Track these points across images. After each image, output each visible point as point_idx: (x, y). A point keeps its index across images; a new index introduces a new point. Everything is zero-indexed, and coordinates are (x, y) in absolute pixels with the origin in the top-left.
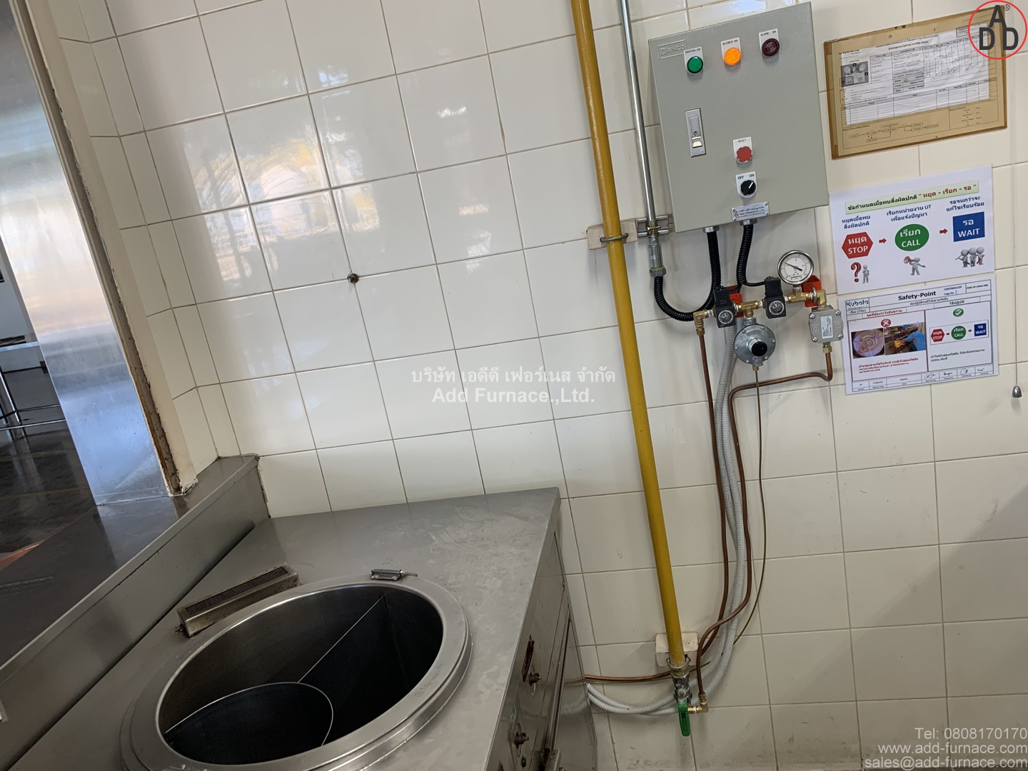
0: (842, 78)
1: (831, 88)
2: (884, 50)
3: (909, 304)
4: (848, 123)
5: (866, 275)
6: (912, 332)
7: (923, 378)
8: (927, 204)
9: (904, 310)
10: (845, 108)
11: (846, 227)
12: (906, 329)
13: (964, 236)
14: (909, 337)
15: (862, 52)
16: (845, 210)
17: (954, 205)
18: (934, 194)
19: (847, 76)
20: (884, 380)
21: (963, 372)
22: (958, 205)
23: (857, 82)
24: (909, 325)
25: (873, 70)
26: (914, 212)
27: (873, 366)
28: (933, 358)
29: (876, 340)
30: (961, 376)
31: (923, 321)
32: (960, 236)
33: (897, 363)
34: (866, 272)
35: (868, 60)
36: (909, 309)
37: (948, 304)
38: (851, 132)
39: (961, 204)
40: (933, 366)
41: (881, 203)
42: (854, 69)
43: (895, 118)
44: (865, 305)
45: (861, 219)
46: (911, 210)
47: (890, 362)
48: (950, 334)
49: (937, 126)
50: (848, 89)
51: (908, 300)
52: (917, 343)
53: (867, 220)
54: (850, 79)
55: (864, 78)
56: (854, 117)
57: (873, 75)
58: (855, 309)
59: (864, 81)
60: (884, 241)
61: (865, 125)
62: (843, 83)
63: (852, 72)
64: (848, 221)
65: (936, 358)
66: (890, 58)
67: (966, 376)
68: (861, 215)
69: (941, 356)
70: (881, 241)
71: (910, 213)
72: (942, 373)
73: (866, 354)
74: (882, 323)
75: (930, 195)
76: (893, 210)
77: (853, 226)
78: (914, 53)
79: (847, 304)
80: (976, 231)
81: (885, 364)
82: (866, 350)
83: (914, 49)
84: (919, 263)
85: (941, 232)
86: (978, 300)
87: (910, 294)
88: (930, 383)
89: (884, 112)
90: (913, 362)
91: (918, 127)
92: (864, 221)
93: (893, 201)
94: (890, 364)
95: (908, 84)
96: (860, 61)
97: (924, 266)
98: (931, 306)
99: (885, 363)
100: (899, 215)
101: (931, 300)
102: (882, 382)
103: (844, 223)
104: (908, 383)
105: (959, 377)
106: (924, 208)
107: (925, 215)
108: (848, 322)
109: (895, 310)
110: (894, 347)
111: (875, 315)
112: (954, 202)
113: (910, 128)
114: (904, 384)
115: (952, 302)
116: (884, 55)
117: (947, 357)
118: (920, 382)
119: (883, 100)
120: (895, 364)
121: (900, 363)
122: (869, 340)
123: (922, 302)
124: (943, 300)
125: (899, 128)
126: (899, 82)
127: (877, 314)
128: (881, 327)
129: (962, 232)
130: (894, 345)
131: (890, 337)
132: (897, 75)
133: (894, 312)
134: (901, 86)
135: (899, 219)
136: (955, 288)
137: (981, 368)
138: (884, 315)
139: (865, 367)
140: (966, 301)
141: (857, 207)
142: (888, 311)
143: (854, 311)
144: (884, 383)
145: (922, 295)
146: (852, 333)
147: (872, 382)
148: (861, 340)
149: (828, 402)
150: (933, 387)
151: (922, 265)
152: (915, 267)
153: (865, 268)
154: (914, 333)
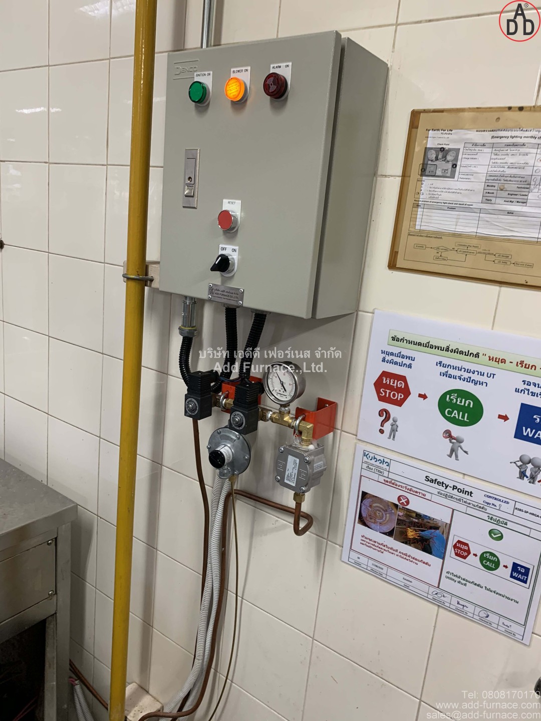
0: (423, 164)
2: (486, 137)
3: (436, 492)
4: (418, 227)
5: (394, 430)
6: (431, 528)
7: (430, 593)
8: (491, 370)
9: (428, 496)
10: (418, 206)
11: (384, 360)
12: (426, 520)
13: (530, 435)
14: (426, 533)
15: (457, 134)
16: (386, 338)
17: (528, 387)
18: (503, 361)
19: (430, 162)
20: (385, 568)
21: (483, 614)
22: (532, 389)
23: (440, 174)
24: (430, 516)
25: (465, 162)
26: (471, 375)
27: (376, 544)
28: (449, 575)
29: (388, 515)
30: (478, 618)
31: (449, 522)
32: (525, 434)
33: (405, 556)
34: (395, 427)
35: (461, 146)
36: (435, 498)
37: (485, 516)
38: (418, 240)
39: (536, 390)
40: (446, 584)
41: (432, 347)
43: (476, 237)
44: (385, 466)
45: (403, 357)
46: (468, 371)
47: (397, 551)
48: (478, 557)
49: (530, 266)
50: (427, 182)
51: (436, 486)
52: (435, 545)
53: (411, 361)
54: (432, 168)
55: (450, 171)
56: (426, 220)
57: (463, 170)
58: (372, 465)
59: (449, 175)
60: (424, 397)
61: (438, 235)
62: (423, 172)
63: (437, 159)
64: (388, 353)
65: (451, 576)
66: (490, 150)
67: (484, 621)
68: (405, 352)
69: (459, 577)
70: (420, 396)
71: (466, 375)
72: (454, 600)
73: (373, 525)
74: (399, 499)
75: (497, 360)
76: (446, 361)
77: (391, 362)
78: (522, 150)
79: (365, 455)
81: (392, 551)
82: (373, 521)
83: (524, 145)
84: (461, 444)
85: (500, 417)
86: (527, 531)
87: (440, 480)
88: (440, 605)
89: (466, 225)
90: (424, 565)
91: (505, 259)
92: (407, 362)
93: (447, 349)
94: (396, 553)
95: (505, 194)
96: (451, 146)
97: (466, 452)
98: (463, 508)
99: (392, 549)
100: (451, 372)
101: (464, 500)
102: (382, 569)
103: (384, 355)
104: (410, 588)
105: (475, 617)
106: (486, 374)
107: (485, 384)
108: (361, 476)
109: (418, 491)
110: (406, 535)
111: (393, 484)
112: (529, 384)
113: (493, 258)
114: (406, 586)
115: (491, 516)
116: (484, 145)
117: (467, 583)
118: (426, 595)
119: (466, 208)
120: (402, 556)
121: (408, 558)
122: (379, 511)
123: (452, 497)
124: (480, 507)
125: (479, 253)
126: (493, 188)
127: (396, 485)
128: (397, 503)
129: (529, 430)
130: (406, 532)
131: (404, 521)
132: (493, 178)
133: (416, 492)
134: (494, 195)
135: (450, 376)
136: (500, 500)
137: (507, 623)
138: (404, 489)
139: (368, 541)
140: (510, 525)
141: (402, 340)
142: (410, 487)
143: (371, 467)
144: (384, 571)
145: (454, 488)
146: (363, 492)
147: (371, 562)
148: (370, 506)
149: (321, 557)
150: (441, 611)
151: (465, 450)
152: (455, 448)
153: (395, 421)
154: (433, 531)
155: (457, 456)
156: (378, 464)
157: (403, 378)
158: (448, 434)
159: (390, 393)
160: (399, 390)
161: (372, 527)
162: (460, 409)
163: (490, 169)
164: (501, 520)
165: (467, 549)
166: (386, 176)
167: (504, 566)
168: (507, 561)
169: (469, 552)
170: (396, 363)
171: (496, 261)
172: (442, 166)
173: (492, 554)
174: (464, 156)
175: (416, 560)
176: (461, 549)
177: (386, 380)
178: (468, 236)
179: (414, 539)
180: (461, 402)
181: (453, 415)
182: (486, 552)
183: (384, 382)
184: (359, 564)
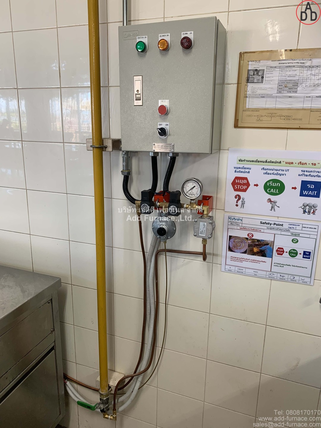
0: (247, 77)
1: (240, 82)
3: (266, 228)
4: (247, 107)
5: (243, 204)
6: (265, 245)
7: (267, 275)
8: (287, 168)
9: (262, 231)
10: (246, 97)
11: (235, 172)
12: (262, 242)
13: (307, 194)
14: (263, 248)
15: (262, 63)
16: (236, 161)
17: (304, 173)
18: (292, 163)
19: (250, 76)
20: (244, 269)
21: (292, 278)
22: (306, 173)
23: (256, 81)
24: (264, 241)
25: (267, 75)
26: (278, 172)
27: (239, 259)
28: (275, 264)
29: (243, 244)
30: (290, 280)
31: (273, 240)
32: (304, 194)
33: (254, 261)
34: (243, 202)
35: (265, 68)
36: (265, 231)
37: (290, 234)
38: (248, 113)
39: (308, 174)
40: (274, 269)
41: (259, 162)
42: (255, 73)
43: (275, 109)
44: (240, 221)
45: (245, 168)
46: (277, 170)
47: (249, 260)
48: (288, 253)
49: (301, 119)
50: (250, 85)
51: (266, 225)
52: (268, 252)
53: (249, 170)
54: (252, 79)
55: (260, 80)
56: (251, 103)
57: (267, 79)
59: (260, 82)
60: (257, 185)
61: (257, 110)
62: (248, 81)
63: (254, 75)
64: (237, 168)
67: (293, 280)
68: (246, 166)
69: (280, 264)
70: (255, 185)
71: (276, 172)
72: (279, 275)
74: (248, 235)
75: (289, 163)
76: (266, 167)
77: (240, 172)
78: (294, 69)
80: (314, 193)
83: (294, 66)
84: (276, 204)
85: (293, 188)
86: (308, 236)
87: (267, 222)
88: (272, 279)
89: (270, 104)
90: (264, 263)
91: (289, 118)
92: (247, 170)
93: (266, 162)
94: (249, 261)
95: (287, 89)
96: (260, 68)
97: (278, 207)
98: (279, 232)
99: (247, 259)
100: (269, 172)
101: (279, 228)
103: (235, 169)
104: (257, 275)
106: (285, 170)
107: (285, 175)
108: (228, 229)
109: (257, 229)
110: (253, 251)
111: (245, 229)
112: (304, 171)
113: (284, 118)
114: (255, 275)
115: (292, 233)
116: (276, 67)
117: (284, 266)
118: (265, 276)
119: (270, 96)
120: (252, 261)
121: (255, 261)
123: (274, 229)
124: (287, 230)
125: (278, 116)
126: (282, 86)
127: (246, 229)
128: (247, 237)
129: (306, 191)
130: (253, 250)
131: (252, 245)
132: (281, 82)
133: (256, 230)
134: (282, 89)
135: (268, 174)
136: (296, 225)
137: (303, 278)
138: (250, 230)
139: (234, 258)
140: (301, 235)
141: (244, 160)
142: (253, 229)
143: (233, 223)
144: (244, 271)
145: (274, 224)
146: (229, 236)
147: (237, 268)
148: (234, 242)
149: (210, 272)
150: (272, 281)
151: (278, 206)
152: (273, 206)
153: (243, 199)
154: (266, 246)
155: (274, 210)
156: (236, 221)
157: (246, 179)
158: (270, 200)
159: (240, 187)
160: (244, 184)
161: (236, 251)
162: (274, 188)
163: (280, 78)
164: (297, 234)
165: (283, 250)
167: (300, 253)
168: (300, 251)
169: (284, 252)
170: (242, 172)
171: (285, 119)
172: (256, 78)
173: (294, 250)
174: (267, 73)
175: (259, 261)
176: (280, 251)
177: (237, 181)
178: (272, 109)
179: (257, 252)
180: (274, 185)
181: (271, 191)
182: (291, 250)
184: (231, 271)
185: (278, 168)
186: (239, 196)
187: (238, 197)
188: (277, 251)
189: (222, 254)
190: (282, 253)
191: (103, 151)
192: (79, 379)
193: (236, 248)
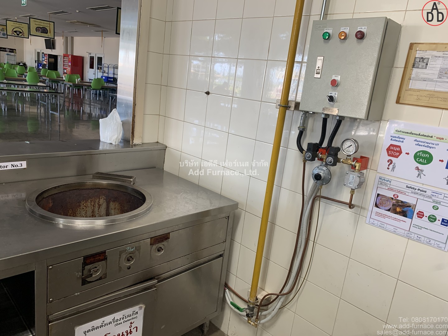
0: (414, 63)
1: (407, 67)
2: (441, 54)
3: (410, 192)
4: (410, 87)
5: (394, 168)
6: (407, 207)
7: (405, 233)
8: (437, 143)
9: (407, 194)
10: (410, 79)
11: (391, 140)
12: (405, 204)
14: (405, 209)
15: (429, 53)
16: (393, 131)
18: (443, 139)
19: (416, 63)
21: (428, 241)
23: (421, 67)
24: (407, 203)
25: (431, 63)
26: (428, 144)
27: (383, 215)
30: (426, 242)
31: (415, 204)
34: (394, 166)
35: (430, 57)
36: (410, 194)
37: (431, 201)
38: (410, 92)
40: (412, 229)
41: (413, 134)
42: (421, 60)
43: (434, 91)
44: (388, 182)
45: (400, 138)
47: (391, 217)
48: (427, 217)
50: (415, 70)
51: (411, 189)
52: (408, 214)
53: (403, 140)
54: (417, 65)
55: (425, 66)
56: (413, 85)
57: (430, 66)
59: (424, 67)
60: (408, 154)
61: (419, 90)
62: (413, 66)
63: (420, 61)
64: (393, 137)
65: (415, 226)
66: (442, 59)
67: (429, 243)
68: (401, 136)
69: (418, 226)
70: (406, 153)
71: (426, 145)
72: (416, 236)
74: (394, 196)
75: (440, 139)
76: (418, 139)
77: (394, 140)
79: (380, 178)
84: (423, 172)
85: (440, 161)
87: (413, 187)
88: (409, 238)
89: (430, 87)
90: (403, 223)
92: (402, 140)
93: (419, 135)
95: (447, 75)
97: (424, 175)
98: (422, 198)
99: (389, 216)
100: (420, 143)
101: (423, 194)
102: (384, 225)
103: (392, 138)
104: (396, 232)
105: (424, 242)
106: (435, 144)
107: (434, 148)
108: (377, 187)
109: (403, 192)
110: (396, 210)
111: (392, 190)
113: (441, 99)
114: (394, 231)
115: (434, 200)
116: (440, 57)
117: (422, 228)
118: (403, 234)
119: (431, 80)
120: (394, 219)
121: (396, 220)
122: (385, 201)
123: (417, 194)
124: (429, 197)
125: (435, 97)
126: (442, 73)
127: (393, 190)
128: (393, 197)
131: (396, 204)
132: (442, 69)
133: (402, 192)
134: (443, 76)
135: (420, 145)
136: (438, 194)
137: (438, 243)
138: (396, 192)
139: (379, 214)
140: (442, 203)
141: (400, 131)
142: (399, 191)
143: (382, 183)
145: (419, 190)
146: (378, 194)
147: (379, 222)
148: (381, 199)
149: (356, 222)
150: (410, 240)
151: (424, 174)
152: (420, 174)
153: (394, 164)
154: (408, 208)
155: (420, 177)
156: (386, 182)
157: (399, 147)
158: (417, 168)
159: (393, 153)
160: (397, 151)
162: (423, 158)
163: (442, 66)
164: (438, 202)
165: (423, 214)
166: (397, 68)
167: (438, 220)
168: (439, 218)
169: (423, 215)
170: (397, 141)
171: (442, 101)
172: (421, 64)
173: (433, 216)
174: (431, 61)
175: (400, 220)
176: (420, 214)
177: (392, 147)
178: (431, 91)
179: (400, 212)
180: (424, 155)
181: (420, 160)
182: (431, 215)
183: (391, 148)
184: (374, 224)
185: (429, 141)
186: (391, 160)
187: (390, 162)
188: (417, 214)
189: (369, 208)
190: (422, 216)
191: (287, 109)
192: (236, 291)
193: (381, 205)
